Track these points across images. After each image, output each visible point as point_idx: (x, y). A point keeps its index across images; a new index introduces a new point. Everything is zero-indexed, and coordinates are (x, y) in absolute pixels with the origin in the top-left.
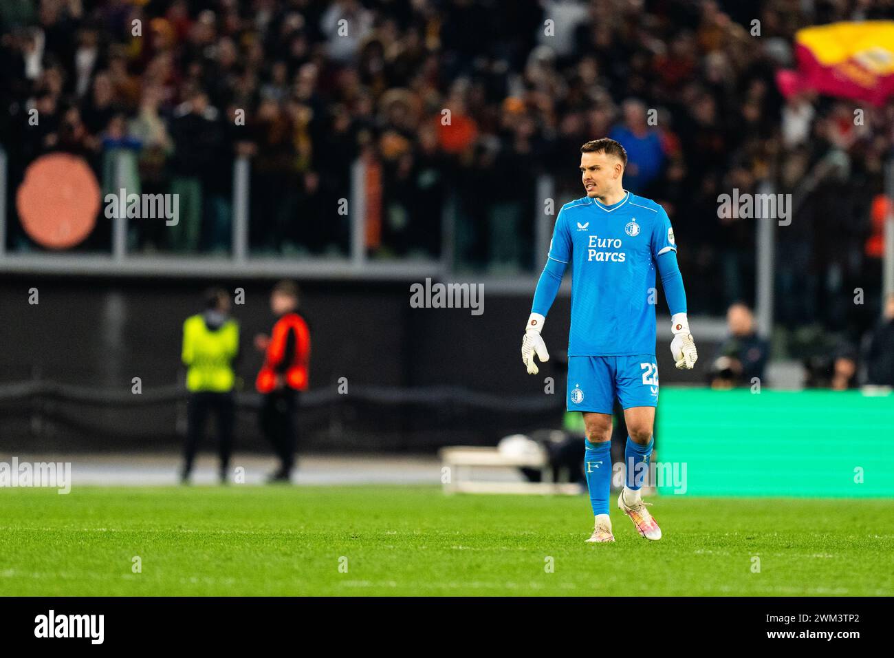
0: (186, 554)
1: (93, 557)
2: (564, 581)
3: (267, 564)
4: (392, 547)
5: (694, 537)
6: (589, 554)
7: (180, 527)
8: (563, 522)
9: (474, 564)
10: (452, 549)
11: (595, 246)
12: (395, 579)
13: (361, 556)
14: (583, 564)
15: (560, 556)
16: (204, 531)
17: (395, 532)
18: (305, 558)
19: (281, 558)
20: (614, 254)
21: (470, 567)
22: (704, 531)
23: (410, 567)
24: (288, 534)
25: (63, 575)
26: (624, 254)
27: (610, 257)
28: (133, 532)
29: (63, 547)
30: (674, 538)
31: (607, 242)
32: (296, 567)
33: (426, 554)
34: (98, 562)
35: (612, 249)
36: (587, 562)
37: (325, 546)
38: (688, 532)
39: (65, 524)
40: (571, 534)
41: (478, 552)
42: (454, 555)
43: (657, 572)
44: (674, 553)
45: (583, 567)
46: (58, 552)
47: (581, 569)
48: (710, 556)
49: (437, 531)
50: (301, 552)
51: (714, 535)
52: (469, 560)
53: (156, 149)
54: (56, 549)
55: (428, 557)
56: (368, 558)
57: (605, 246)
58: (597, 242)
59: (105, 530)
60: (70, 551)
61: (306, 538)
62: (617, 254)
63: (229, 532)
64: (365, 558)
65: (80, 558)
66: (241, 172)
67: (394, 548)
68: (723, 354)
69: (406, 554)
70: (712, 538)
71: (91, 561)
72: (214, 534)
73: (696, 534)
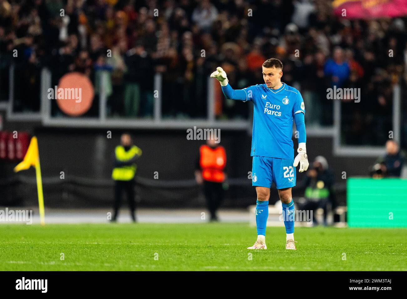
0: (133, 254)
1: (91, 256)
2: (305, 266)
3: (170, 259)
4: (227, 251)
5: (364, 246)
6: (317, 254)
7: (130, 242)
8: (305, 239)
9: (264, 258)
10: (254, 252)
11: (268, 107)
12: (228, 266)
13: (213, 255)
14: (314, 258)
15: (304, 255)
16: (142, 244)
17: (228, 244)
18: (187, 256)
19: (176, 256)
20: (276, 112)
21: (263, 260)
22: (369, 243)
23: (235, 260)
24: (180, 245)
25: (77, 264)
26: (281, 113)
27: (274, 113)
28: (109, 245)
29: (77, 251)
30: (355, 246)
31: (273, 106)
32: (183, 260)
33: (242, 254)
34: (93, 258)
35: (275, 110)
36: (315, 258)
37: (197, 251)
38: (362, 243)
39: (78, 241)
40: (308, 245)
41: (266, 253)
42: (255, 254)
43: (348, 262)
44: (355, 253)
45: (314, 260)
46: (75, 253)
47: (313, 261)
48: (372, 254)
49: (248, 244)
50: (185, 253)
51: (373, 245)
52: (262, 257)
53: (119, 70)
54: (74, 252)
55: (244, 255)
56: (216, 255)
57: (272, 108)
58: (269, 105)
59: (96, 243)
60: (80, 253)
61: (188, 247)
62: (277, 112)
63: (153, 244)
64: (215, 256)
65: (85, 256)
66: (158, 80)
67: (228, 251)
68: (378, 162)
69: (233, 254)
70: (373, 246)
71: (90, 257)
72: (146, 245)
73: (365, 245)
